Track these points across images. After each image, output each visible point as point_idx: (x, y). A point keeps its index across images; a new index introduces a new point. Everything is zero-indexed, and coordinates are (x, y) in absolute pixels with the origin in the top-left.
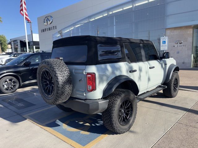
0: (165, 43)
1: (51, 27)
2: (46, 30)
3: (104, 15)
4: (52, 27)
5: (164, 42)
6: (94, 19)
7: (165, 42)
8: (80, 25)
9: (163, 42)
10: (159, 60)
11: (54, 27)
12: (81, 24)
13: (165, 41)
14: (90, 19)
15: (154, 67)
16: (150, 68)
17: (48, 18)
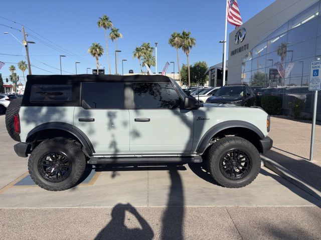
1: (241, 46)
2: (236, 52)
4: (243, 47)
5: (316, 73)
6: (300, 25)
8: (278, 38)
11: (245, 46)
14: (292, 25)
15: (149, 120)
16: (136, 120)
17: (240, 32)
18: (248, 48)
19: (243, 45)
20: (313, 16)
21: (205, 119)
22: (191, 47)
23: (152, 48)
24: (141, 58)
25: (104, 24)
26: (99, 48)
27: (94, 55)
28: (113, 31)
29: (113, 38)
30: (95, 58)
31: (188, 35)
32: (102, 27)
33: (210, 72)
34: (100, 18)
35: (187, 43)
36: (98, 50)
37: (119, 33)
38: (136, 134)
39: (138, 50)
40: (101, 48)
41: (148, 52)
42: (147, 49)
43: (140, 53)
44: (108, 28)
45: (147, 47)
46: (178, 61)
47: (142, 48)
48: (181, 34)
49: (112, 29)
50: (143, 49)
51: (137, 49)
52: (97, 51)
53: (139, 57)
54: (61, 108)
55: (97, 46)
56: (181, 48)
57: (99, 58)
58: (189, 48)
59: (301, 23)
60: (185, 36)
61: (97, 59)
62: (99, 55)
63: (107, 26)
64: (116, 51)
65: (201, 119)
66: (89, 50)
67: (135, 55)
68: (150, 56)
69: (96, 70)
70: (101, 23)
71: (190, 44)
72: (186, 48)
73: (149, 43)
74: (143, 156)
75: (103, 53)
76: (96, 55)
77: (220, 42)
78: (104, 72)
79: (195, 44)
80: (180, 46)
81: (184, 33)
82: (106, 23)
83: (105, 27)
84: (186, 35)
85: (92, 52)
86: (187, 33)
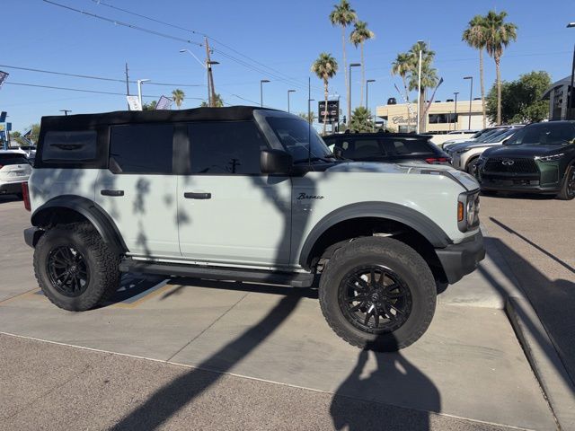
15: (209, 196)
16: (188, 195)
21: (315, 197)
22: (506, 43)
23: (430, 54)
24: (407, 74)
25: (341, 16)
26: (330, 62)
27: (321, 75)
28: (358, 27)
29: (357, 42)
30: (323, 80)
31: (501, 18)
32: (338, 23)
33: (552, 94)
34: (336, 6)
35: (498, 35)
36: (328, 65)
37: (367, 29)
39: (401, 60)
40: (334, 61)
43: (406, 65)
44: (349, 22)
46: (481, 74)
47: (410, 54)
49: (356, 25)
50: (412, 56)
51: (400, 57)
52: (326, 68)
53: (403, 73)
54: (77, 171)
55: (326, 58)
56: (485, 47)
57: (329, 80)
58: (503, 45)
60: (493, 20)
61: (327, 83)
62: (330, 74)
63: (347, 20)
64: (352, 65)
65: (306, 196)
66: (313, 68)
67: (396, 68)
68: (424, 68)
69: (324, 103)
70: (336, 15)
71: (505, 38)
72: (495, 47)
75: (336, 71)
76: (326, 75)
77: (570, 26)
78: (338, 105)
79: (514, 37)
80: (482, 44)
81: (490, 17)
82: (345, 15)
83: (343, 22)
84: (496, 19)
85: (317, 70)
86: (498, 14)
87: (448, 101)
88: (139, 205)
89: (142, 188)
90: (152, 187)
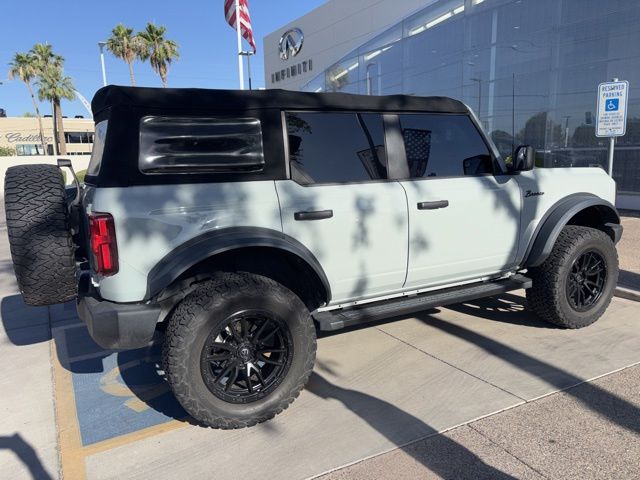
0: (616, 109)
1: (296, 64)
2: (283, 75)
3: (457, 11)
4: (299, 65)
5: (613, 104)
6: (422, 29)
7: (616, 102)
8: (379, 52)
9: (608, 102)
10: (492, 178)
11: (304, 63)
12: (381, 49)
13: (617, 100)
14: (409, 29)
16: (420, 206)
17: (289, 36)
18: (310, 69)
19: (301, 62)
20: (449, 15)
21: (538, 194)
22: (170, 60)
23: (59, 58)
24: (33, 80)
31: (161, 33)
35: (162, 51)
38: (421, 243)
39: (21, 60)
41: (51, 66)
42: (46, 60)
43: (29, 68)
45: (47, 55)
47: (32, 55)
48: (145, 31)
50: (36, 58)
51: (19, 57)
53: (27, 77)
56: (148, 61)
58: (166, 62)
59: (425, 25)
60: (154, 34)
65: (532, 194)
67: (15, 71)
68: (56, 75)
71: (169, 55)
72: (159, 64)
73: (49, 47)
74: (421, 291)
77: (242, 54)
80: (146, 57)
81: (150, 29)
84: (156, 33)
86: (158, 29)
87: (77, 117)
88: (362, 237)
89: (364, 208)
90: (379, 205)
